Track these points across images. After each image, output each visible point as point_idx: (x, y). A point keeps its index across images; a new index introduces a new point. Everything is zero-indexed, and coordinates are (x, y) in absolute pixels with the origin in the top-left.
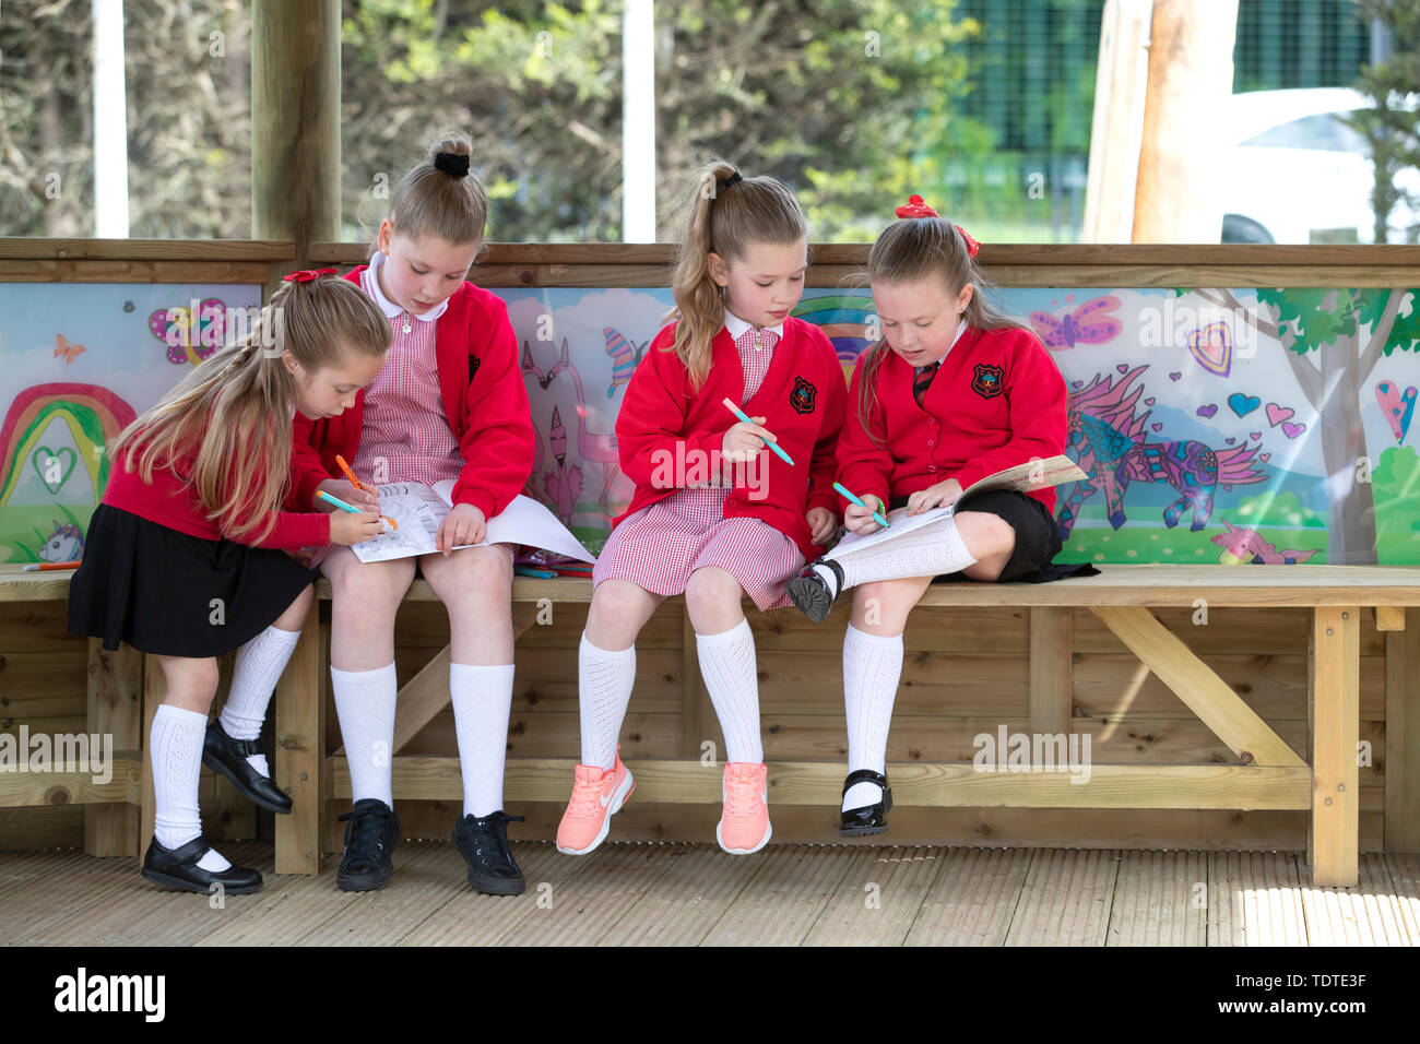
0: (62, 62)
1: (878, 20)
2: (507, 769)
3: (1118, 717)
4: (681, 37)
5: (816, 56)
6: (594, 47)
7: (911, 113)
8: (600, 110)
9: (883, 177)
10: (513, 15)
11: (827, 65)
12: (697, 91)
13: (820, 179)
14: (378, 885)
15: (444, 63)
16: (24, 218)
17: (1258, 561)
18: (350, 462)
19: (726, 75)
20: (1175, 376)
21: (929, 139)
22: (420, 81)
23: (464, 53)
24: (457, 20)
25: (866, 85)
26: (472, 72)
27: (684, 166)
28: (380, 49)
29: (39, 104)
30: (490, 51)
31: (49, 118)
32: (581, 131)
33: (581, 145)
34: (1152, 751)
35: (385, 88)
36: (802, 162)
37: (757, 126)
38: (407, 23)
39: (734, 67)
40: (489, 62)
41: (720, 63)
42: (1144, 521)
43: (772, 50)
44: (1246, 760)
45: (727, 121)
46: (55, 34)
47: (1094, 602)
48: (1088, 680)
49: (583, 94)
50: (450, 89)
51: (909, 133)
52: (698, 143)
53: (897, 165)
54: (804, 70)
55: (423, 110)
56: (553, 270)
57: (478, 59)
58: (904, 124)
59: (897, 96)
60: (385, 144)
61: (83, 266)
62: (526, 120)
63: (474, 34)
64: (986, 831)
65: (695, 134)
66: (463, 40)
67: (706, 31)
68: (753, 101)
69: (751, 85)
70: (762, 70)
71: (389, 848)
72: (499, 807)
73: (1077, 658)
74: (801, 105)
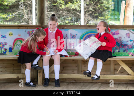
0: (30, 7)
1: (105, 3)
2: (59, 75)
3: (119, 70)
4: (87, 4)
5: (99, 6)
6: (79, 5)
7: (108, 11)
8: (79, 11)
9: (106, 17)
10: (71, 3)
11: (100, 7)
12: (88, 9)
13: (100, 17)
14: (47, 86)
15: (65, 7)
16: (27, 21)
17: (132, 56)
18: (46, 46)
19: (91, 8)
20: (125, 38)
21: (110, 14)
22: (63, 9)
23: (67, 6)
24: (66, 3)
25: (104, 9)
26: (68, 8)
27: (87, 16)
28: (59, 6)
29: (28, 11)
30: (69, 6)
31: (29, 12)
32: (77, 13)
33: (77, 14)
34: (122, 74)
35: (60, 9)
36: (98, 16)
37: (94, 13)
38: (62, 3)
39: (92, 7)
40: (69, 7)
41: (90, 7)
42: (122, 52)
43: (95, 6)
44: (131, 75)
45: (91, 12)
46: (30, 4)
47: (116, 60)
48: (116, 67)
49: (78, 10)
50: (65, 9)
51: (108, 13)
52: (88, 14)
53: (107, 16)
54: (98, 8)
55: (63, 11)
56: (66, 28)
57: (68, 7)
58: (108, 12)
59: (107, 10)
60: (60, 14)
61: (21, 27)
62: (72, 12)
63: (68, 4)
64: (106, 81)
65: (88, 13)
66: (67, 5)
67: (89, 4)
68: (93, 10)
69: (93, 9)
70: (94, 7)
71: (49, 82)
72: (59, 79)
73: (115, 65)
74: (98, 11)
